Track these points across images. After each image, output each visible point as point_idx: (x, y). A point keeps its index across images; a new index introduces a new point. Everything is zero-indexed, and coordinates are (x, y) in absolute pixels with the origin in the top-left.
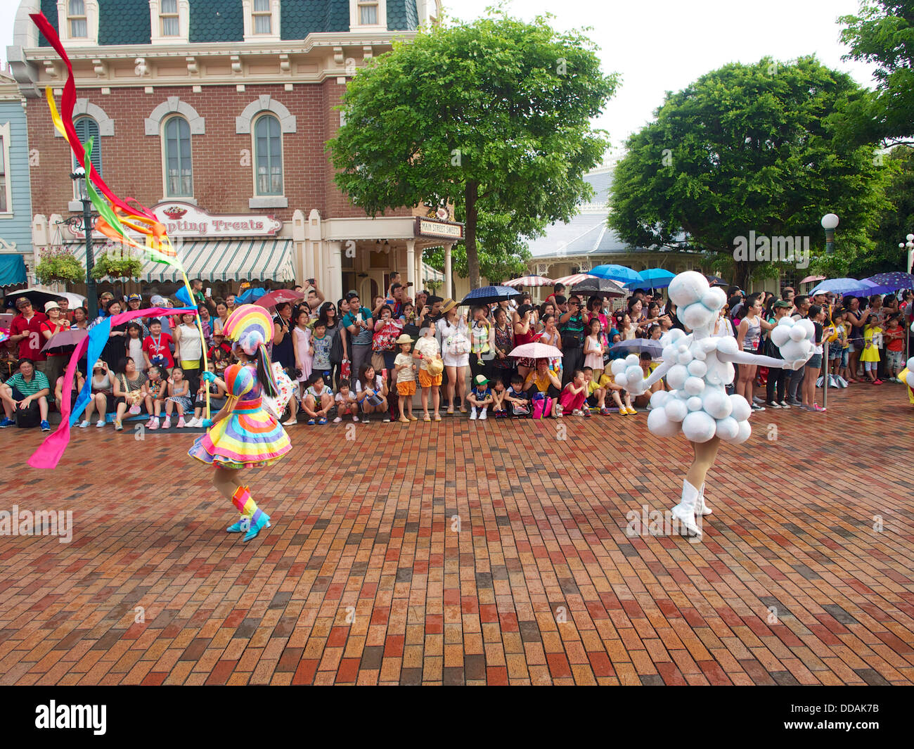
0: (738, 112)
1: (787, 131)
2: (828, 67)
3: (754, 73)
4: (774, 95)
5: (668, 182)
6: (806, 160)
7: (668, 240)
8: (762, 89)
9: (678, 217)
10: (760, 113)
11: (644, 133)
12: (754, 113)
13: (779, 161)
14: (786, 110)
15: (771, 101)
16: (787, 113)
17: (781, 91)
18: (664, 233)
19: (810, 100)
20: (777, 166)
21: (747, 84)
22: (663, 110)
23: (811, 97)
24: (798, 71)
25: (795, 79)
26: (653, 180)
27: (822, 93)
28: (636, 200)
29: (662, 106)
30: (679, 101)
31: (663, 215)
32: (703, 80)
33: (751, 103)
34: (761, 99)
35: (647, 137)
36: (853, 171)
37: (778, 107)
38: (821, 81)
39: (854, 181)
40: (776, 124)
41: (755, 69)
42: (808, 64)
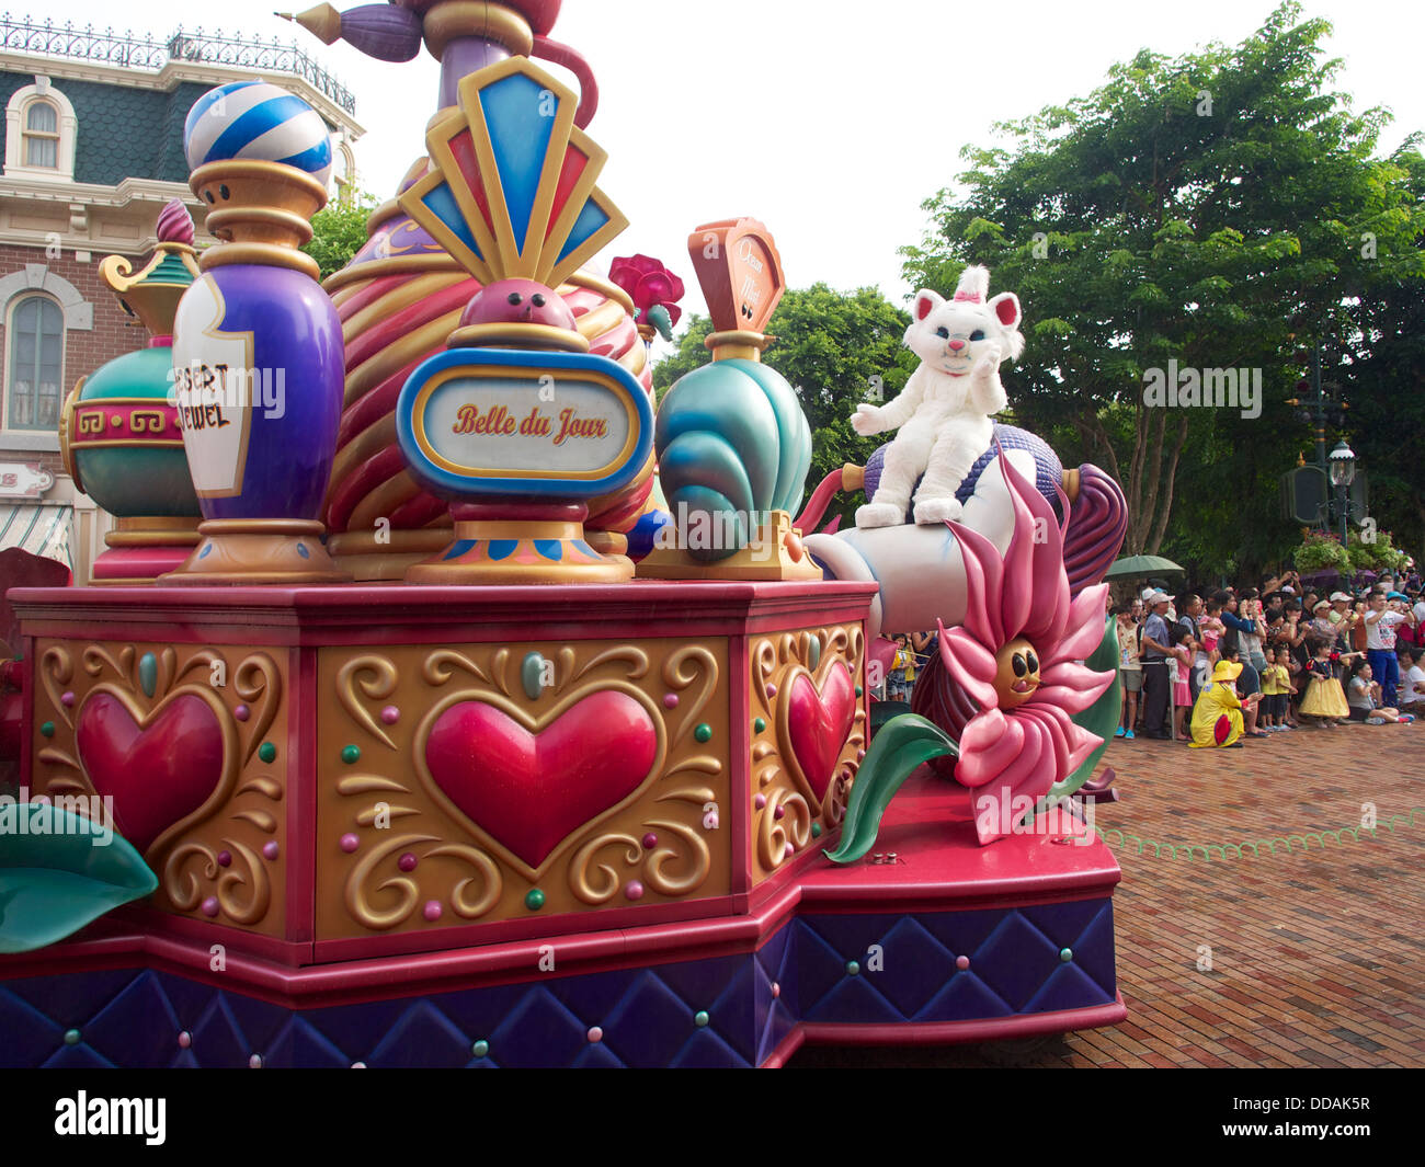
0: (784, 352)
2: (893, 304)
3: (804, 303)
4: (828, 335)
8: (812, 325)
10: (812, 356)
12: (805, 357)
13: (836, 422)
14: (844, 354)
15: (826, 343)
16: (844, 359)
17: (837, 330)
19: (873, 344)
20: (834, 428)
21: (795, 315)
22: (686, 340)
23: (875, 341)
24: (857, 305)
25: (853, 316)
27: (888, 337)
29: (686, 333)
30: (708, 329)
33: (801, 341)
34: (813, 338)
35: (665, 375)
37: (834, 351)
38: (886, 322)
40: (832, 373)
41: (805, 298)
42: (869, 299)
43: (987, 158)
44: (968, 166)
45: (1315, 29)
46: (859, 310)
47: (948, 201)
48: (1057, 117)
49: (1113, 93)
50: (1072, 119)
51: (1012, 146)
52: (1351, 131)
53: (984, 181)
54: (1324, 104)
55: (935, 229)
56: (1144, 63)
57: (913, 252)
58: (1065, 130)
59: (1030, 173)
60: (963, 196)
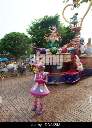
0: (15, 38)
1: (21, 41)
5: (7, 46)
6: (24, 45)
7: (7, 54)
8: (18, 36)
9: (8, 51)
10: (18, 38)
11: (3, 39)
13: (20, 45)
17: (20, 36)
18: (6, 53)
19: (24, 38)
21: (16, 35)
22: (5, 36)
26: (4, 45)
28: (2, 48)
30: (8, 35)
31: (6, 50)
32: (11, 33)
36: (29, 47)
37: (20, 38)
39: (29, 48)
41: (17, 33)
42: (23, 34)
43: (34, 22)
44: (32, 23)
45: (59, 16)
46: (22, 35)
47: (31, 26)
48: (40, 20)
49: (44, 18)
50: (41, 20)
51: (36, 22)
52: (61, 24)
53: (34, 24)
54: (59, 22)
55: (30, 28)
56: (47, 16)
57: (27, 30)
58: (40, 21)
59: (38, 24)
60: (32, 25)
